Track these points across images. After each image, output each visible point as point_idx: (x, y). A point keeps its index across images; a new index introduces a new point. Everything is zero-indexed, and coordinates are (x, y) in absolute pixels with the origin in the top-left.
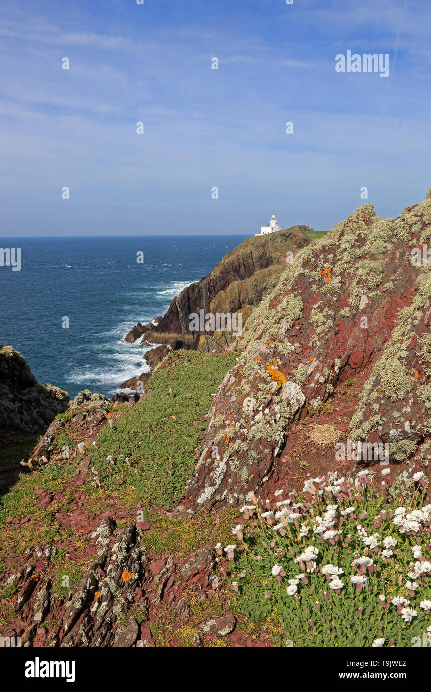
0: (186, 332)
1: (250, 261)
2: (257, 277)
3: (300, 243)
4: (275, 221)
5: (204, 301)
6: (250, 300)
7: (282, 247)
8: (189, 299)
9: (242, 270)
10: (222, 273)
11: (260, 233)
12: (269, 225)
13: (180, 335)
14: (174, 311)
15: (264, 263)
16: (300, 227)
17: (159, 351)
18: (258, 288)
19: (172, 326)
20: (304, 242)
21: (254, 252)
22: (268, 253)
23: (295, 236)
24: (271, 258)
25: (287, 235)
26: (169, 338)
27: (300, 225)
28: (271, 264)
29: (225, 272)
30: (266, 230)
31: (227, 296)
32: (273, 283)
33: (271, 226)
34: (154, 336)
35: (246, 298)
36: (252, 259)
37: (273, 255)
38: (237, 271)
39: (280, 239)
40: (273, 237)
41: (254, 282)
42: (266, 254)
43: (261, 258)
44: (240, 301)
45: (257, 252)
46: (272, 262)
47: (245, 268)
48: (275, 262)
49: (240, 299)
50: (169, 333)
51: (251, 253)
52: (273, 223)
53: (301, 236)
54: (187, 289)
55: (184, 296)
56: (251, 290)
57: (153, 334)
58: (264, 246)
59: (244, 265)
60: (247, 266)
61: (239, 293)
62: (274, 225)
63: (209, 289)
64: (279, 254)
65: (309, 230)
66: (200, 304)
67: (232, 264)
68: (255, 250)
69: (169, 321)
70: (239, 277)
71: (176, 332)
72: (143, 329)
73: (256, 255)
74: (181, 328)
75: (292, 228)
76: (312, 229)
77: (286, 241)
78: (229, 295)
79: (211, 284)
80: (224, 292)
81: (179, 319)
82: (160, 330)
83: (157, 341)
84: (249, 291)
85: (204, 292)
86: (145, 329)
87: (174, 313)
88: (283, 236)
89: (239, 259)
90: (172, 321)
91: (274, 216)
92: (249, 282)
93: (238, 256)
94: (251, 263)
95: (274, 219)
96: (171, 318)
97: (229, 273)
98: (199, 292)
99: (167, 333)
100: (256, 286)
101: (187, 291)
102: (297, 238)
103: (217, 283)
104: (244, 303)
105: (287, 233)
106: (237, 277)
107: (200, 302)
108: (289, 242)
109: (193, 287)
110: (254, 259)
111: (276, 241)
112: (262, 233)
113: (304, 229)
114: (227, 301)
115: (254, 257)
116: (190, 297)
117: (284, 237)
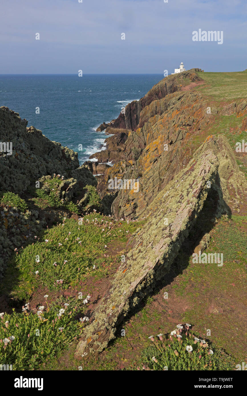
0: (128, 128)
1: (165, 89)
2: (166, 98)
3: (193, 79)
4: (182, 66)
5: (139, 111)
6: (161, 111)
7: (183, 81)
8: (130, 110)
9: (159, 94)
10: (149, 95)
11: (174, 73)
12: (179, 68)
13: (125, 130)
14: (122, 116)
15: (173, 90)
16: (196, 70)
17: (112, 138)
18: (167, 104)
19: (121, 124)
20: (196, 78)
21: (167, 84)
22: (175, 84)
23: (191, 75)
24: (177, 87)
25: (187, 74)
26: (119, 131)
27: (196, 68)
28: (176, 91)
29: (151, 95)
30: (177, 71)
31: (149, 109)
32: (173, 102)
33: (180, 69)
34: (111, 130)
35: (159, 110)
36: (166, 88)
37: (178, 86)
38: (157, 94)
39: (182, 76)
40: (179, 75)
41: (165, 101)
42: (174, 85)
43: (171, 87)
44: (156, 112)
45: (169, 84)
46: (177, 89)
47: (162, 93)
48: (178, 90)
49: (156, 110)
50: (119, 128)
51: (166, 84)
52: (181, 67)
53: (194, 74)
54: (130, 104)
55: (128, 108)
56: (162, 106)
57: (110, 129)
58: (173, 80)
59: (161, 91)
60: (163, 91)
61: (156, 107)
62: (182, 68)
63: (141, 104)
64: (181, 85)
65: (201, 71)
66: (137, 113)
67: (155, 91)
68: (168, 83)
69: (119, 122)
70: (158, 98)
71: (123, 128)
72: (106, 126)
73: (168, 85)
74: (126, 126)
75: (191, 70)
76: (203, 71)
77: (186, 78)
78: (150, 108)
79: (143, 102)
80: (148, 107)
81: (124, 121)
82: (115, 126)
83: (113, 133)
84: (161, 106)
85: (139, 106)
86: (107, 125)
87: (122, 118)
88: (184, 74)
89: (158, 88)
90: (121, 122)
91: (182, 63)
92: (162, 101)
93: (158, 86)
94: (165, 90)
95: (182, 65)
96: (120, 120)
97: (153, 96)
98: (136, 106)
99: (118, 128)
100: (166, 103)
101: (130, 106)
102: (192, 76)
103: (146, 101)
104: (158, 113)
105: (187, 73)
106: (157, 98)
107: (136, 112)
108: (187, 78)
109: (133, 103)
110: (167, 88)
111: (180, 77)
112: (175, 73)
113: (197, 70)
114: (149, 112)
115: (167, 86)
116: (131, 109)
117: (185, 76)
